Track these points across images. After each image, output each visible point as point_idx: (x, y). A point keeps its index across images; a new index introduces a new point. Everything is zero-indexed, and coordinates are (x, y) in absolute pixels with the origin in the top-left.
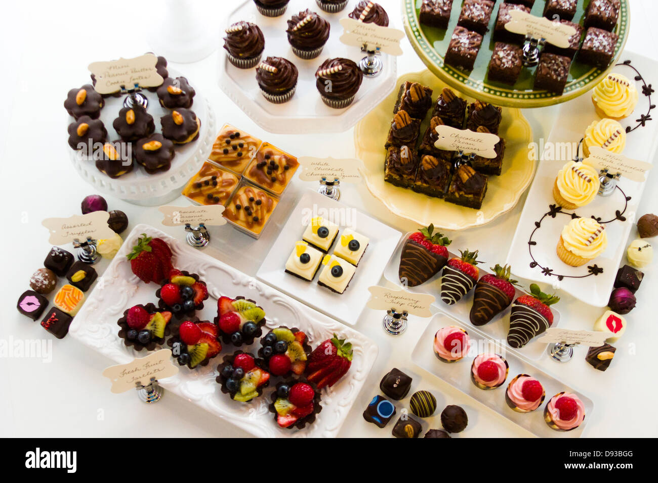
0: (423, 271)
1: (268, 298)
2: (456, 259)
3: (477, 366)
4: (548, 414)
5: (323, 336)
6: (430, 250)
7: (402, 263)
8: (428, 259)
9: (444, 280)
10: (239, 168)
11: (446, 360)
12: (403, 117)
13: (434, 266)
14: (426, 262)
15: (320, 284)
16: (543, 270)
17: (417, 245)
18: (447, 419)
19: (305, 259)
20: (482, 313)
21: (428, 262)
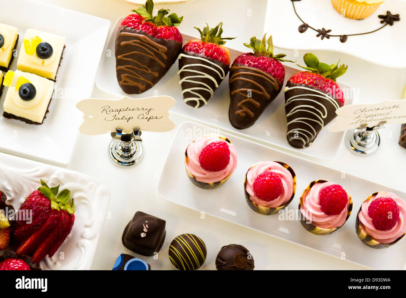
0: (150, 68)
2: (194, 41)
3: (251, 183)
4: (360, 227)
5: (25, 188)
6: (153, 36)
7: (119, 63)
8: (154, 49)
9: (182, 75)
11: (208, 184)
13: (165, 57)
14: (152, 53)
15: (7, 116)
16: (318, 33)
17: (134, 32)
18: (225, 265)
20: (245, 109)
21: (155, 52)
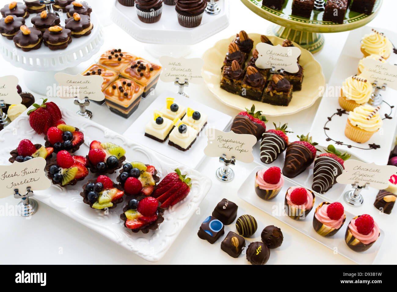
1: (129, 147)
3: (289, 193)
6: (252, 120)
8: (251, 126)
9: (263, 144)
10: (117, 68)
12: (234, 46)
13: (255, 132)
15: (171, 144)
16: (336, 142)
18: (266, 234)
19: (159, 121)
20: (292, 164)
21: (251, 128)
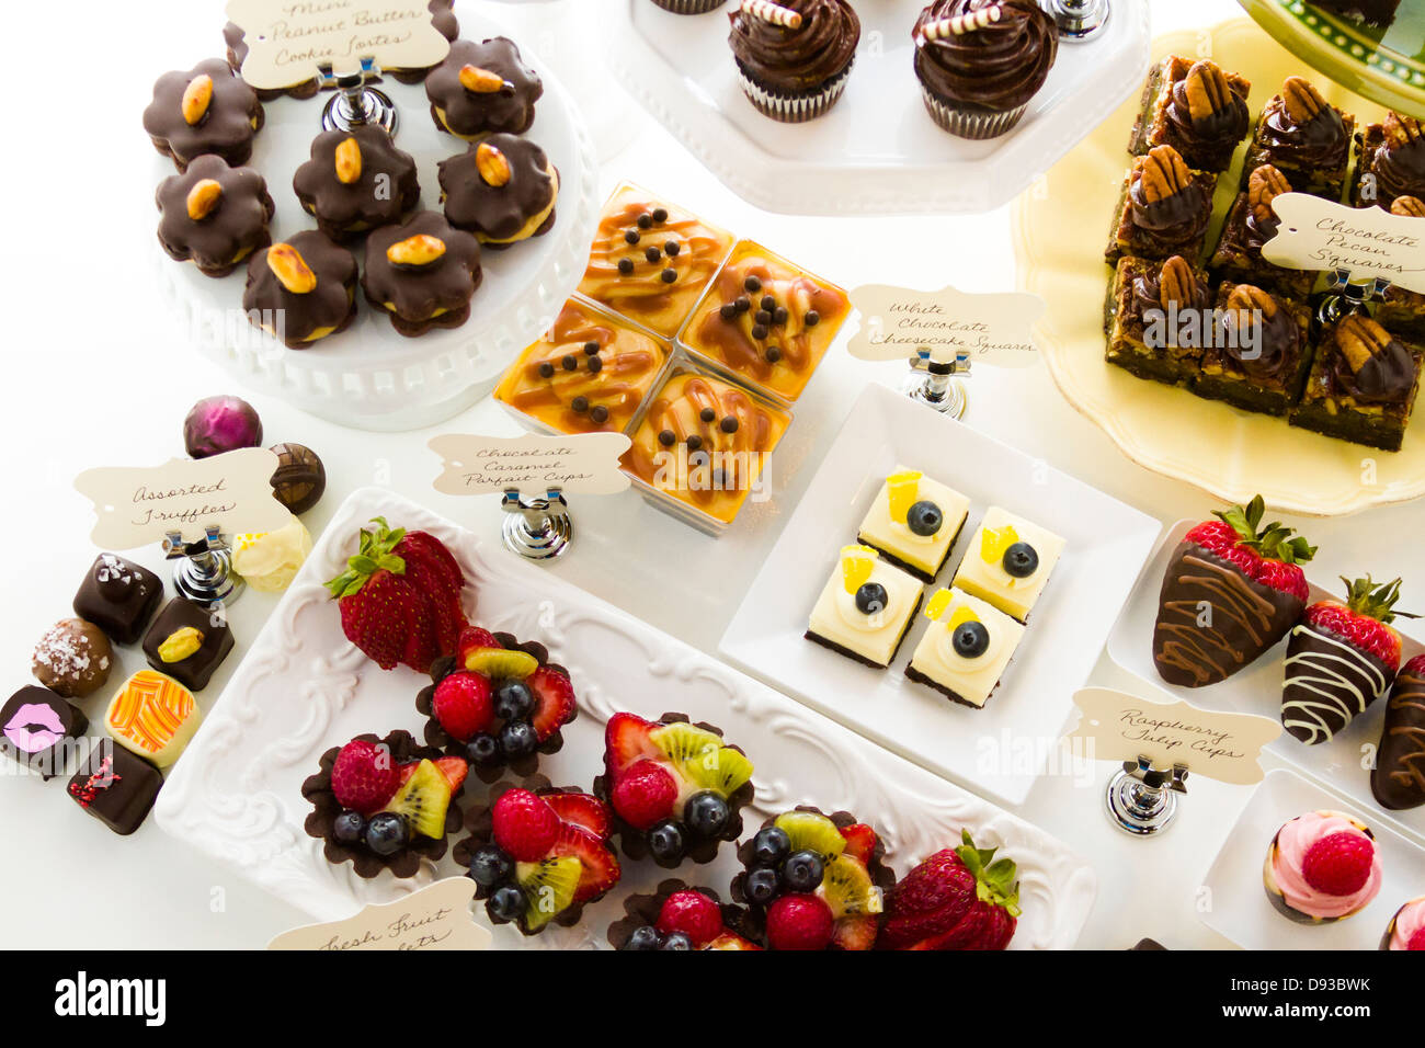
0: (1229, 642)
1: (756, 719)
2: (1331, 603)
3: (1403, 935)
5: (925, 837)
6: (1254, 577)
7: (1164, 615)
8: (1249, 606)
9: (1292, 670)
10: (665, 319)
11: (1311, 917)
12: (1168, 167)
13: (1267, 626)
14: (1242, 613)
15: (914, 676)
17: (1214, 562)
19: (870, 599)
20: (1414, 771)
21: (1248, 612)
